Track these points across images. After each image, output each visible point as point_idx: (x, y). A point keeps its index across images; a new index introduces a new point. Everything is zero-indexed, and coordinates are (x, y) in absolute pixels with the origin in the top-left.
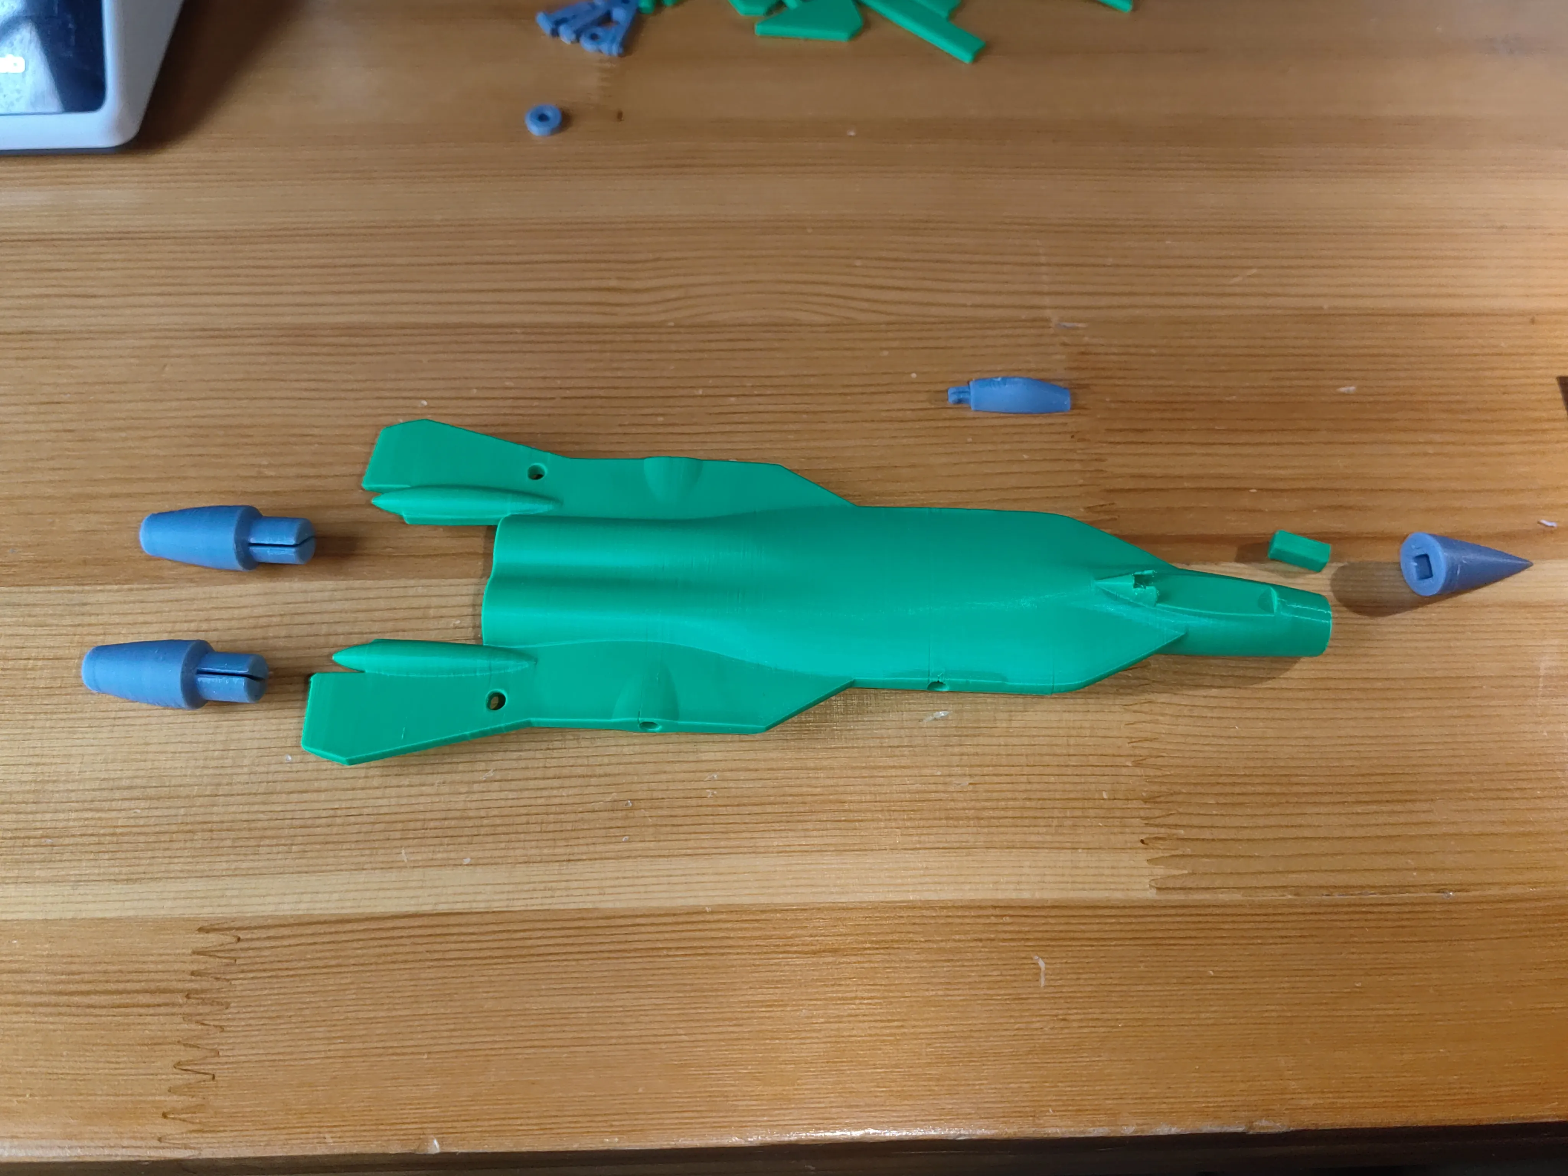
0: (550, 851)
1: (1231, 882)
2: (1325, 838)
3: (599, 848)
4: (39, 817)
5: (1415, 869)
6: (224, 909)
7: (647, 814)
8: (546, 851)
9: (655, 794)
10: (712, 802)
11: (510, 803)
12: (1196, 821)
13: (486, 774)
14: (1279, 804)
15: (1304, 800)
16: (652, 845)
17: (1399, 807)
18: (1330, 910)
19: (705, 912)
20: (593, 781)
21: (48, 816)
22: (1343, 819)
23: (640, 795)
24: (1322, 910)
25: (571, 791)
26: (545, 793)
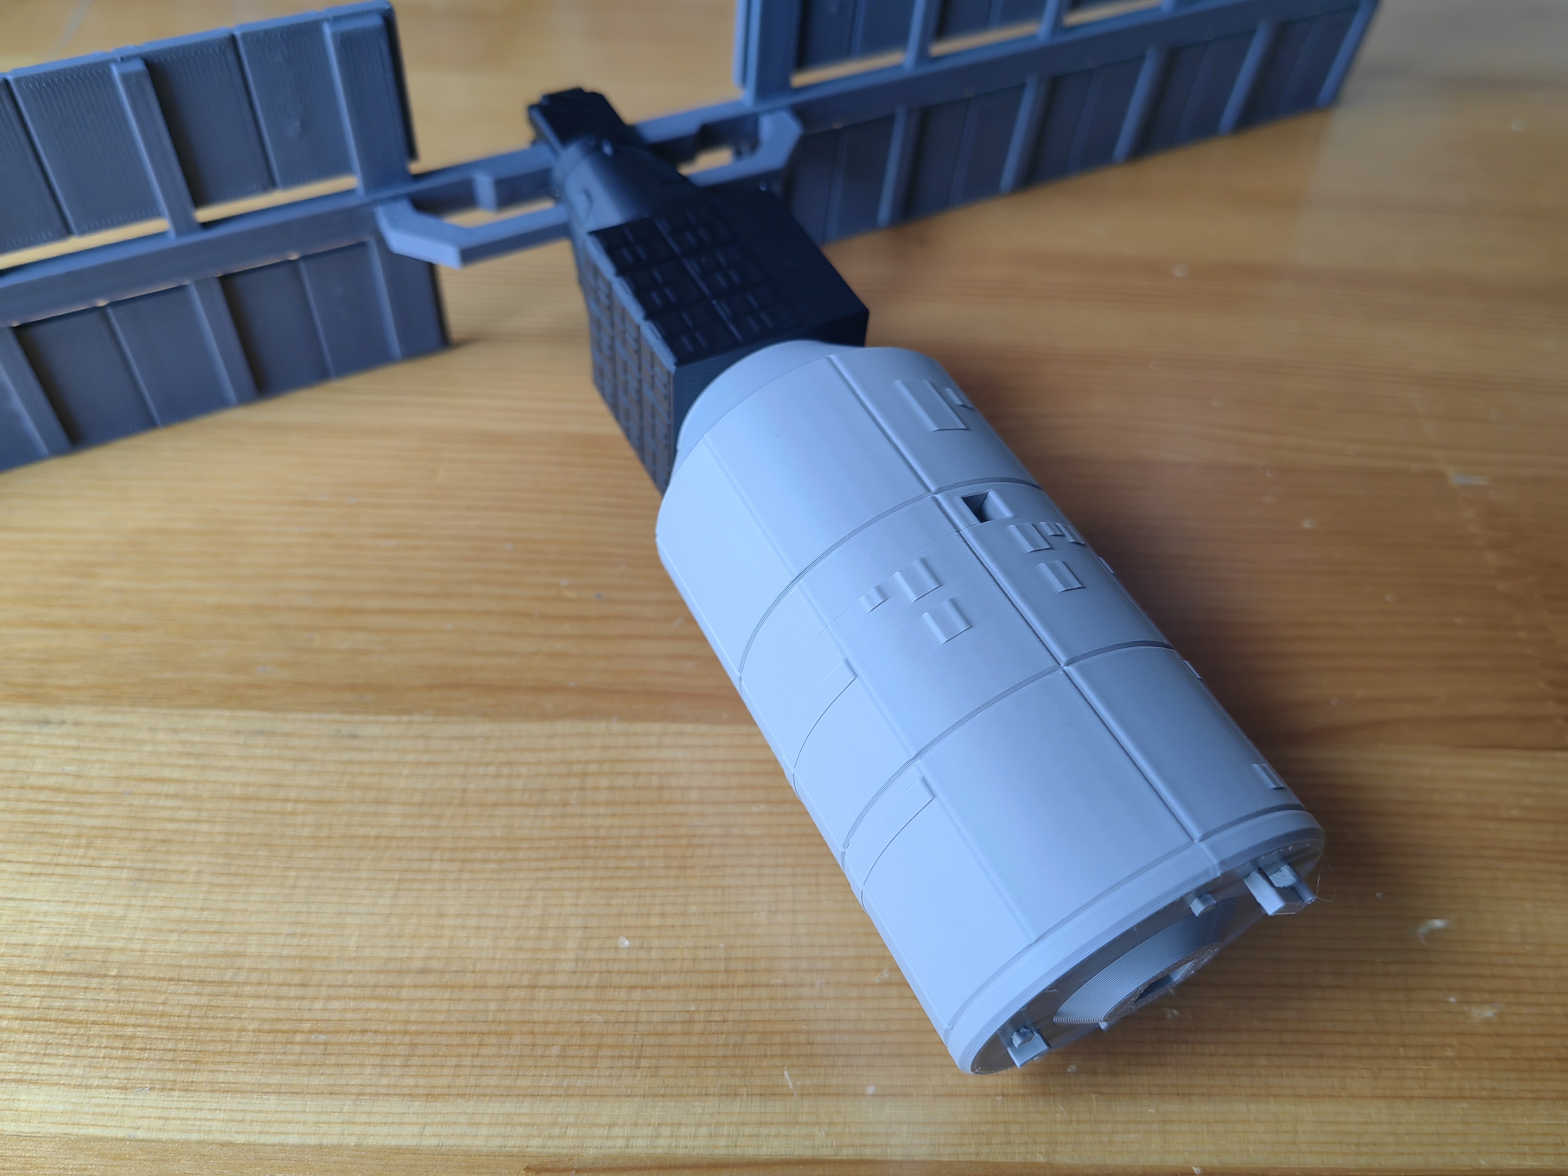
4: (306, 1004)
6: (556, 1142)
21: (318, 1005)
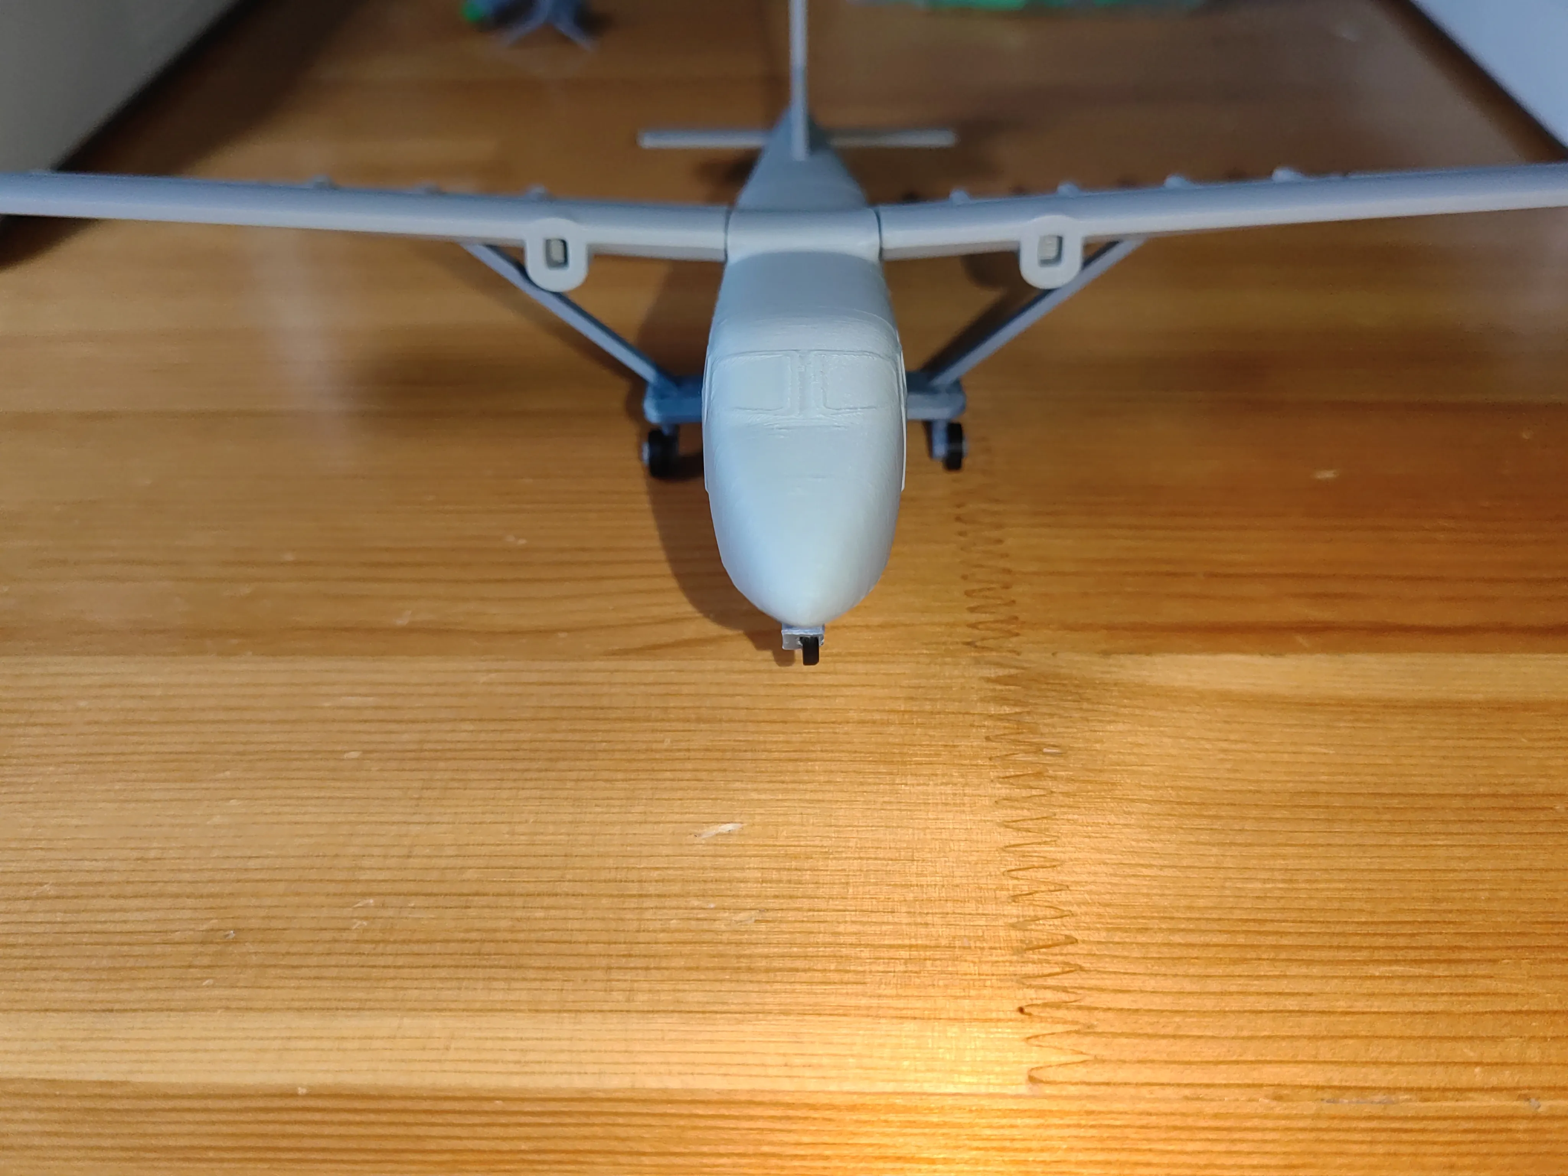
0: (91, 996)
1: (1165, 1075)
2: (1323, 1012)
3: (164, 995)
5: (1477, 1064)
7: (251, 948)
8: (81, 996)
9: (275, 924)
10: (354, 936)
11: (57, 928)
12: (1109, 982)
13: (40, 889)
14: (1244, 960)
15: (1283, 955)
16: (245, 993)
17: (1441, 970)
18: (1335, 1124)
19: (294, 1095)
20: (190, 902)
22: (1349, 985)
23: (254, 923)
24: (1323, 1124)
25: (153, 915)
26: (117, 916)
